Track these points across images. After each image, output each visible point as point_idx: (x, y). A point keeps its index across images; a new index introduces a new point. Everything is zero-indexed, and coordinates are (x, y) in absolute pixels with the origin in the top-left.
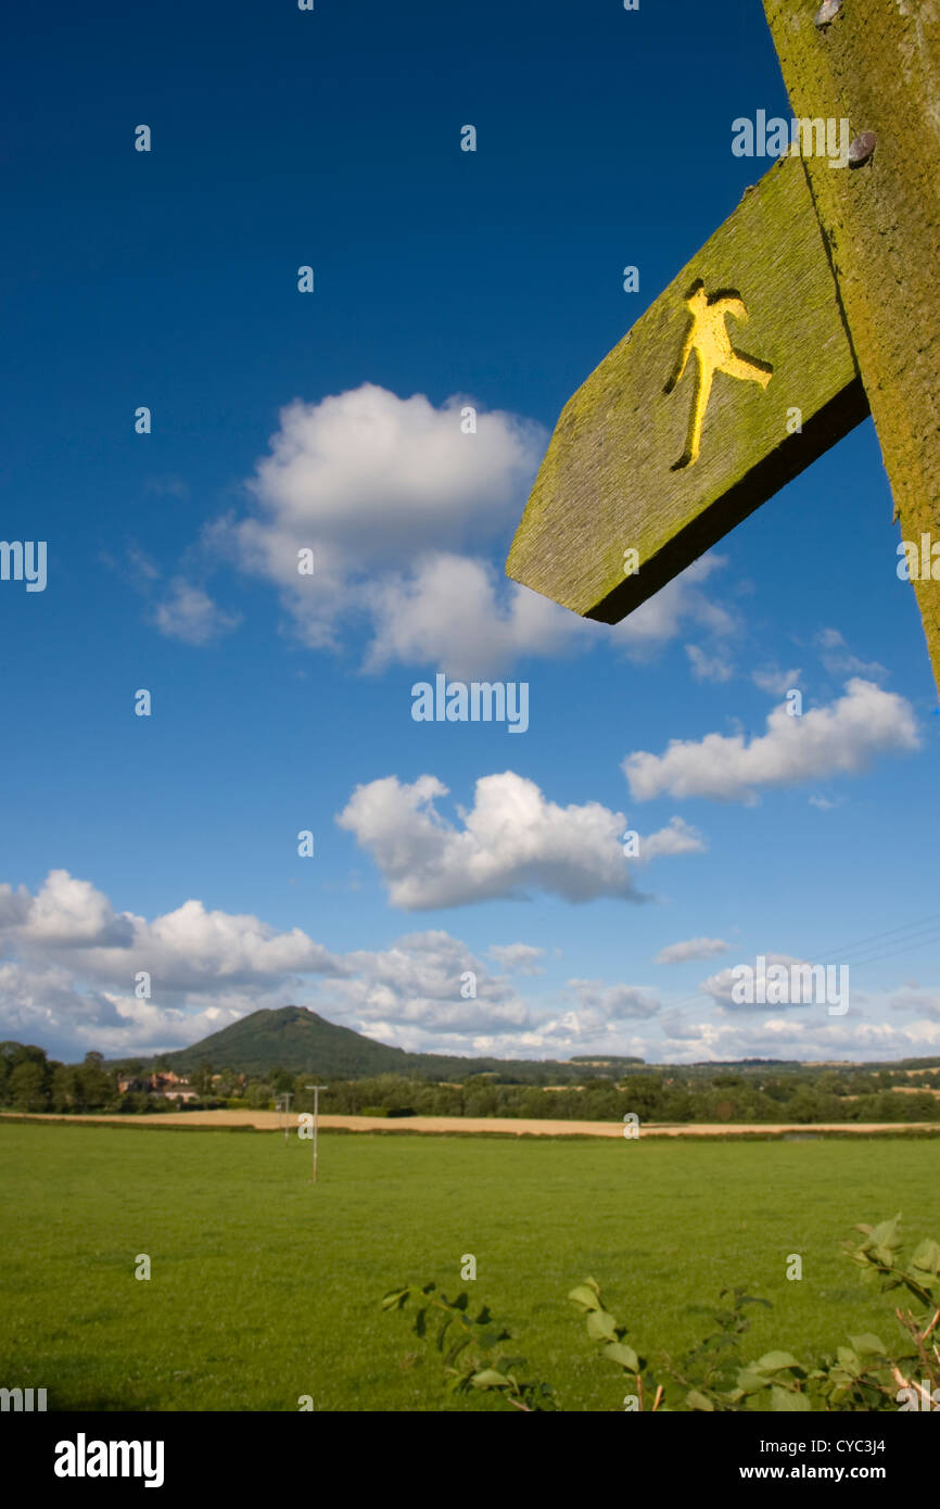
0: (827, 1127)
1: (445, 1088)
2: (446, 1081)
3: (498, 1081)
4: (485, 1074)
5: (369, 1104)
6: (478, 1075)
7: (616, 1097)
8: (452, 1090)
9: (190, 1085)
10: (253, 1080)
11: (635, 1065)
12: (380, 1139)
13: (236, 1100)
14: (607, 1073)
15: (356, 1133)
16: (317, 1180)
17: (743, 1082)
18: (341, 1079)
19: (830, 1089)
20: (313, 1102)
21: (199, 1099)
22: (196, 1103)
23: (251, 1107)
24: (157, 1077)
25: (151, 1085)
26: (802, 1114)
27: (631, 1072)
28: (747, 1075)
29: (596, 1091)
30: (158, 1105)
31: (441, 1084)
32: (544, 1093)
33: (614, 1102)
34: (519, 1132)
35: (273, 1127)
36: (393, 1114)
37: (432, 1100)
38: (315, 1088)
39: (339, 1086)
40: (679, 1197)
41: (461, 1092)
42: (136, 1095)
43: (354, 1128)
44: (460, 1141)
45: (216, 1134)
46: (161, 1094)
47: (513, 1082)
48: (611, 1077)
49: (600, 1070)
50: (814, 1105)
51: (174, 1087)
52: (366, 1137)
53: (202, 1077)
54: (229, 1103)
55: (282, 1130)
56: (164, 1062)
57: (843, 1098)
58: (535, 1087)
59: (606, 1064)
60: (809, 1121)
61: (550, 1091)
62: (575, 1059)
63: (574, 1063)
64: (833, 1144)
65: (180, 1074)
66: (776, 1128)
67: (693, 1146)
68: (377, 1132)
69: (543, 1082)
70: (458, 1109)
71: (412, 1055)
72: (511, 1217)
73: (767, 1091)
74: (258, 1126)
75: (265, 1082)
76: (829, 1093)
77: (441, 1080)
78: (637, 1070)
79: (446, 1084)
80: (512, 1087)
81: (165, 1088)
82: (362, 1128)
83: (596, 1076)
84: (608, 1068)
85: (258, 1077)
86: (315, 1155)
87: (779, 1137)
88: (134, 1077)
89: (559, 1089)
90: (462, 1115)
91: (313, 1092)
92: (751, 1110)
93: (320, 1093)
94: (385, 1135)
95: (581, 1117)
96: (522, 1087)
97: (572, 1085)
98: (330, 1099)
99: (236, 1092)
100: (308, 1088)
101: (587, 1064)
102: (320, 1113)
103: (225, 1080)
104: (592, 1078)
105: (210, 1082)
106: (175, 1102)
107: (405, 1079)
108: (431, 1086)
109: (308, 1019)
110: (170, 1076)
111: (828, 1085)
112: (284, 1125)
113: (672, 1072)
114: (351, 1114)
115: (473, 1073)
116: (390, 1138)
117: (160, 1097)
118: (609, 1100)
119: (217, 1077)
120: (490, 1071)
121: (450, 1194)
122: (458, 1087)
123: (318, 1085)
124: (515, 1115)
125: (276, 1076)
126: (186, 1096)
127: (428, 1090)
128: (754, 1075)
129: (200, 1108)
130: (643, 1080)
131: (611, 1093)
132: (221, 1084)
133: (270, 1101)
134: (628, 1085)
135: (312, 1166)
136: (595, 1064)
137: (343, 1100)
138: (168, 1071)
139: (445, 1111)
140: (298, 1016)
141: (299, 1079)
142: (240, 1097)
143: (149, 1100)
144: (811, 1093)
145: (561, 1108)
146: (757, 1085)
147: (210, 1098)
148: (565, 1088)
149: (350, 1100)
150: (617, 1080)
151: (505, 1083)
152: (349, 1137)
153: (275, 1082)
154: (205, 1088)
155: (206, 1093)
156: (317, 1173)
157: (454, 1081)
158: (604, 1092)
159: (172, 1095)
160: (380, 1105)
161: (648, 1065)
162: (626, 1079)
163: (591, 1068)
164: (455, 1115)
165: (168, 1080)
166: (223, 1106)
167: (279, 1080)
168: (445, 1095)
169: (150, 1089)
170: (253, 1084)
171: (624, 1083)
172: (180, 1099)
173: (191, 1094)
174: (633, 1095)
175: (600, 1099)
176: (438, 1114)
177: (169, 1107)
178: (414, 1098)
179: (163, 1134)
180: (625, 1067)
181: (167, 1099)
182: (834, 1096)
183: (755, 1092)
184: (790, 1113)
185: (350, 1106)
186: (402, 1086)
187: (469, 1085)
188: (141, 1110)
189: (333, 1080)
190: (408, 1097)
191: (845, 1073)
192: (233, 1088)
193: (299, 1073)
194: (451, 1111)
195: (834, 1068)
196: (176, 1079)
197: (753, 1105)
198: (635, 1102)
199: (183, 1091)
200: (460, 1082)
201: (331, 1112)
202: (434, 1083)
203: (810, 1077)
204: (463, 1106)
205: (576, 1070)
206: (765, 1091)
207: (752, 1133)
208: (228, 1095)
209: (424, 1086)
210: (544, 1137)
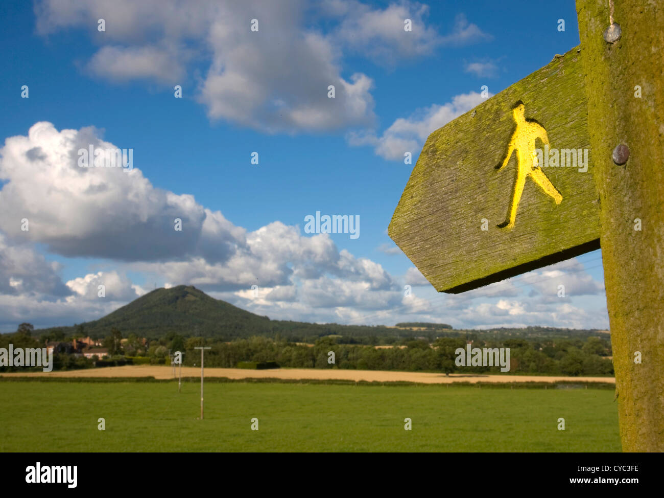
0: (590, 379)
1: (301, 347)
2: (301, 342)
3: (341, 342)
4: (330, 336)
5: (243, 360)
6: (326, 337)
7: (430, 354)
8: (306, 348)
9: (104, 347)
10: (152, 342)
11: (445, 330)
12: (250, 385)
13: (140, 357)
14: (424, 336)
15: (233, 381)
16: (204, 418)
17: (527, 344)
18: (221, 341)
19: (594, 350)
20: (200, 358)
21: (111, 358)
22: (108, 360)
23: (151, 363)
24: (77, 342)
25: (73, 347)
26: (570, 369)
27: (442, 335)
28: (530, 339)
29: (415, 349)
30: (78, 363)
31: (298, 344)
32: (375, 350)
33: (429, 357)
34: (357, 380)
35: (169, 377)
36: (261, 367)
37: (291, 356)
38: (202, 348)
39: (220, 346)
40: (476, 430)
41: (312, 349)
42: (61, 355)
43: (231, 377)
44: (312, 387)
45: (125, 384)
46: (81, 355)
47: (352, 342)
48: (427, 339)
49: (418, 333)
50: (581, 363)
51: (91, 349)
52: (241, 384)
53: (112, 341)
54: (133, 360)
55: (176, 380)
56: (82, 329)
57: (604, 358)
58: (369, 346)
59: (423, 329)
60: (576, 374)
61: (380, 349)
62: (399, 325)
63: (398, 328)
64: (594, 392)
65: (95, 339)
66: (551, 379)
67: (487, 392)
68: (249, 380)
69: (375, 342)
70: (311, 362)
71: (275, 321)
72: (351, 446)
73: (545, 351)
74: (157, 377)
75: (162, 344)
76: (593, 353)
77: (298, 341)
78: (447, 335)
79: (301, 344)
80: (352, 346)
81: (83, 350)
82: (237, 378)
83: (415, 338)
84: (424, 332)
85: (157, 340)
86: (202, 399)
87: (554, 386)
88: (58, 343)
89: (387, 347)
90: (313, 367)
91: (200, 351)
92: (532, 365)
93: (205, 352)
94: (256, 382)
95: (404, 369)
96: (359, 346)
97: (397, 344)
98: (213, 356)
99: (140, 351)
100: (196, 348)
101: (408, 328)
102: (205, 366)
103: (131, 342)
104: (412, 339)
105: (119, 344)
106: (91, 360)
107: (270, 339)
108: (289, 345)
109: (196, 296)
110: (87, 341)
111: (592, 348)
112: (178, 376)
113: (473, 335)
114: (229, 367)
115: (322, 335)
116: (260, 385)
117: (80, 357)
118: (424, 357)
119: (124, 340)
120: (335, 333)
121: (305, 427)
122: (310, 346)
123: (204, 346)
124: (354, 367)
125: (171, 339)
126: (101, 355)
127: (288, 348)
128: (535, 339)
129: (112, 364)
130: (451, 341)
131: (427, 351)
132: (128, 345)
133: (166, 358)
134: (440, 345)
135: (200, 407)
136: (415, 329)
137: (223, 356)
138: (86, 337)
139: (301, 365)
140: (188, 293)
141: (189, 341)
142: (143, 355)
143: (71, 359)
144: (578, 353)
145: (388, 362)
146: (537, 346)
147: (120, 357)
148: (391, 347)
149: (228, 356)
150: (431, 341)
151: (346, 343)
152: (228, 385)
153: (170, 344)
154: (115, 349)
155: (116, 353)
156: (203, 412)
157: (307, 342)
158: (421, 350)
159: (89, 355)
160: (251, 360)
161: (455, 330)
162: (438, 341)
163: (411, 332)
164: (308, 367)
165: (86, 344)
166: (130, 362)
167: (173, 342)
168: (300, 352)
169: (72, 350)
170: (153, 345)
171: (436, 343)
172: (96, 358)
173: (105, 354)
174: (443, 352)
175: (418, 354)
176: (295, 367)
177: (87, 365)
178: (277, 354)
179: (82, 385)
180: (437, 331)
181: (85, 358)
182: (596, 356)
183: (535, 352)
184: (563, 368)
185: (228, 362)
186: (268, 345)
187: (319, 344)
188: (65, 368)
189: (215, 342)
190: (273, 353)
191: (605, 339)
192: (137, 348)
193: (188, 337)
194: (306, 364)
195: (598, 335)
196: (92, 343)
197: (534, 362)
198: (445, 358)
199: (98, 352)
200: (312, 342)
201: (214, 366)
202: (292, 343)
203: (578, 342)
204: (314, 360)
205: (401, 334)
206: (543, 351)
207: (533, 382)
208: (134, 354)
209: (285, 346)
210: (376, 384)
